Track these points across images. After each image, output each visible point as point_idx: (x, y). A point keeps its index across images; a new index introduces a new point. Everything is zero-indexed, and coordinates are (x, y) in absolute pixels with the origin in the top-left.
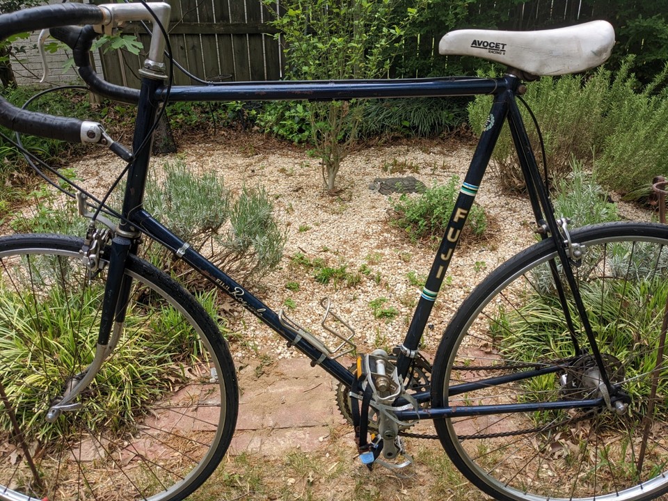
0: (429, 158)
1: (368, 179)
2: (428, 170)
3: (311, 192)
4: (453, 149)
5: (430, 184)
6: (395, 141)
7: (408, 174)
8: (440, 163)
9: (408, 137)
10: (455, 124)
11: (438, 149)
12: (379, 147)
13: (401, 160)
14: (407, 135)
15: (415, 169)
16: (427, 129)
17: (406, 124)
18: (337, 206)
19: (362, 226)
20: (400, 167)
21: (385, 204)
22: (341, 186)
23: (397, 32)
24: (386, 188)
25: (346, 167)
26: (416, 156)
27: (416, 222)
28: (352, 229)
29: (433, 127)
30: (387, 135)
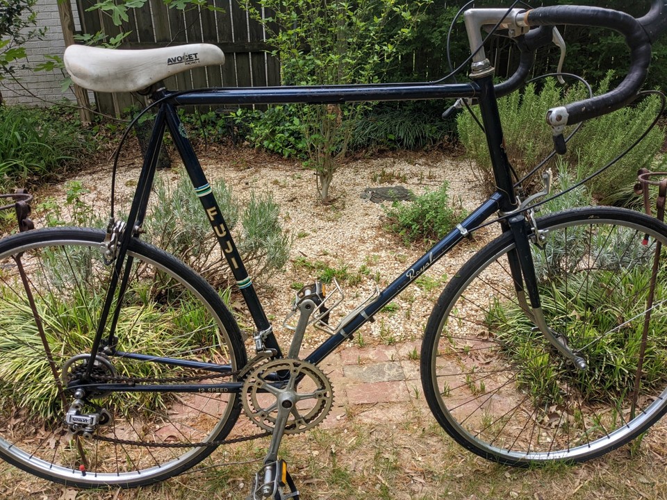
0: (415, 169)
1: (359, 189)
2: (415, 180)
3: (305, 202)
4: (436, 160)
5: (419, 192)
6: (381, 153)
7: (397, 183)
8: (426, 173)
9: (393, 150)
10: (438, 136)
11: (422, 161)
12: (366, 160)
13: (388, 171)
14: (392, 148)
15: (404, 180)
16: (412, 142)
17: (392, 137)
18: (332, 214)
19: (357, 232)
20: (388, 178)
21: (378, 211)
22: (333, 196)
23: (389, 48)
24: (377, 196)
25: (337, 179)
26: (403, 168)
27: (409, 227)
28: (348, 234)
29: (417, 139)
30: (373, 148)
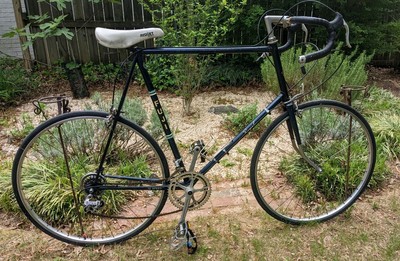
0: (238, 97)
1: (206, 107)
2: (238, 103)
3: (177, 114)
4: (249, 92)
5: (241, 108)
6: (217, 88)
7: (228, 104)
8: (244, 99)
9: (224, 86)
10: (249, 78)
11: (241, 92)
12: (209, 92)
13: (223, 98)
14: (223, 85)
15: (232, 102)
16: (235, 81)
17: (223, 79)
18: (193, 121)
19: (209, 130)
20: (224, 102)
21: (219, 118)
22: (192, 111)
23: (224, 28)
24: (217, 111)
25: (194, 103)
26: (231, 96)
27: (237, 126)
28: (203, 131)
29: (238, 80)
30: (213, 85)
